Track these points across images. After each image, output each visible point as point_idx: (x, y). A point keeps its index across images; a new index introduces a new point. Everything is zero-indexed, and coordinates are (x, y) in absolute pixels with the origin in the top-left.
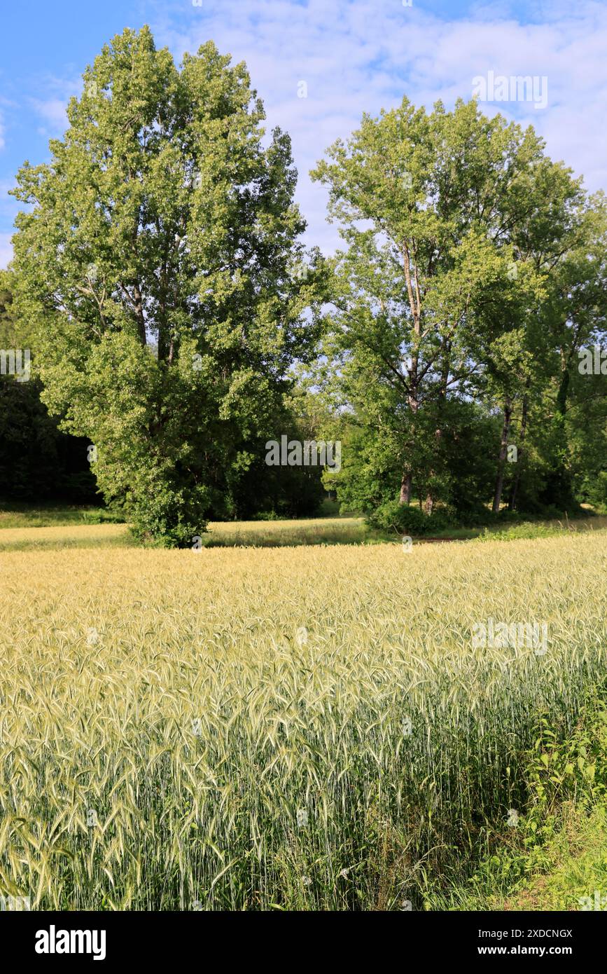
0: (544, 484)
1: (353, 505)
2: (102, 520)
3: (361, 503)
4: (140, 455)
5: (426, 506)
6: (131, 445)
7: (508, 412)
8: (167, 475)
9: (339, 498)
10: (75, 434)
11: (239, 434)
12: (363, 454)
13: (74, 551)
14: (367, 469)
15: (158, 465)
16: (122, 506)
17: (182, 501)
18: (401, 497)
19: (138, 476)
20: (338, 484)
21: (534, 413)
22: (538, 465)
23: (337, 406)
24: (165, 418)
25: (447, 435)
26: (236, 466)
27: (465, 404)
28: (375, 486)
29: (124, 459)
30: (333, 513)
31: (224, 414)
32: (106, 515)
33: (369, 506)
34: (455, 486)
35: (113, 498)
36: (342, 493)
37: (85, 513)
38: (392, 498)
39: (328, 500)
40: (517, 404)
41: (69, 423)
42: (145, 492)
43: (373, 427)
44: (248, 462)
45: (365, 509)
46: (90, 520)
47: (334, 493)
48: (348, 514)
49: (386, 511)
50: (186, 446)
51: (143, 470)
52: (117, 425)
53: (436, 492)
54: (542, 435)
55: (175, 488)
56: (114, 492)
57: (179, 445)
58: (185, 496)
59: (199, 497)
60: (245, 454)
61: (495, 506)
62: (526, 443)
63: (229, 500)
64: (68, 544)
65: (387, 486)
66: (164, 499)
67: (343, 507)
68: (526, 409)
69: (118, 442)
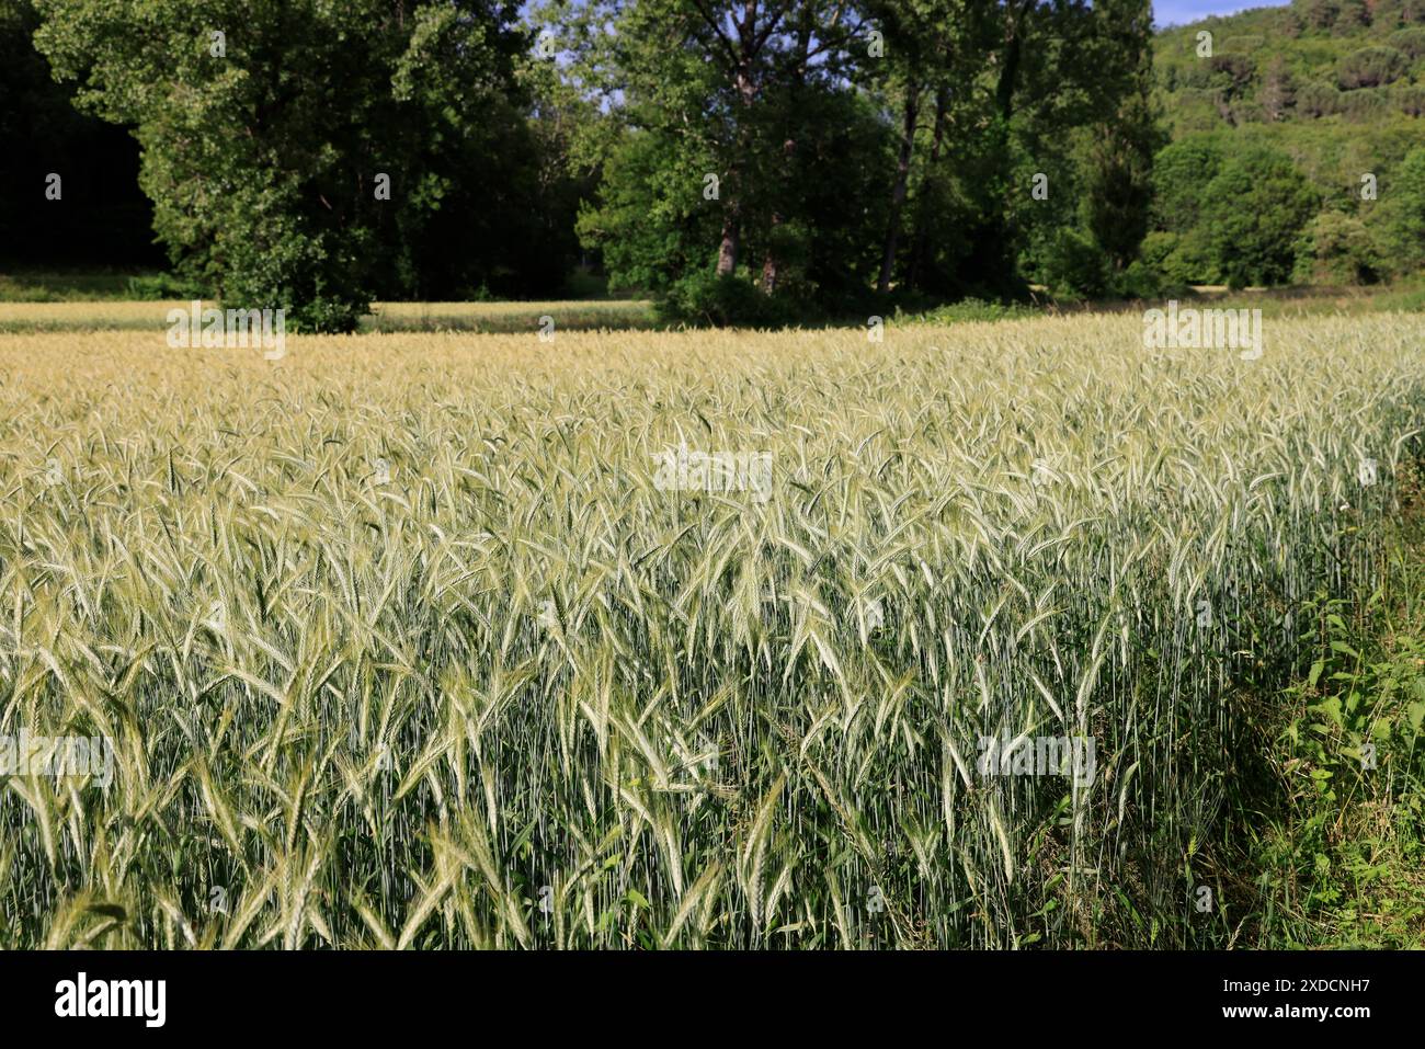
0: (970, 244)
1: (634, 275)
2: (166, 294)
3: (647, 272)
4: (239, 163)
5: (765, 281)
6: (221, 142)
7: (911, 111)
8: (288, 207)
9: (608, 263)
10: (109, 117)
11: (427, 135)
12: (654, 181)
14: (659, 209)
15: (275, 184)
16: (202, 267)
17: (322, 255)
18: (723, 261)
19: (236, 206)
20: (605, 237)
21: (958, 117)
22: (961, 209)
23: (607, 90)
24: (288, 93)
25: (805, 153)
26: (417, 200)
27: (839, 93)
28: (672, 242)
29: (210, 171)
30: (598, 293)
31: (401, 89)
32: (174, 285)
33: (662, 277)
34: (815, 242)
35: (187, 251)
36: (611, 258)
37: (132, 280)
38: (704, 264)
39: (583, 271)
40: (930, 99)
41: (95, 95)
42: (250, 237)
43: (672, 133)
44: (438, 194)
45: (654, 284)
46: (142, 294)
47: (596, 256)
48: (621, 293)
49: (690, 287)
50: (329, 149)
51: (246, 194)
52: (193, 103)
53: (783, 253)
54: (969, 156)
55: (309, 229)
56: (188, 236)
57: (316, 148)
58: (329, 245)
59: (355, 247)
60: (433, 178)
61: (882, 281)
62: (940, 169)
63: (403, 264)
65: (696, 241)
66: (287, 251)
67: (614, 280)
68: (941, 110)
69: (195, 136)
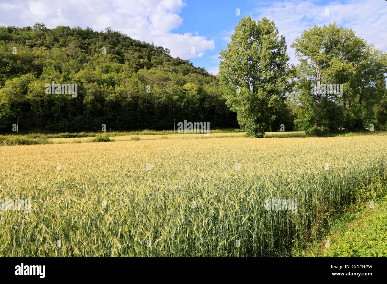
0: (355, 123)
1: (302, 128)
2: (240, 132)
3: (304, 128)
4: (248, 116)
5: (322, 128)
6: (247, 113)
7: (345, 104)
8: (255, 121)
9: (299, 127)
10: (233, 111)
11: (273, 111)
12: (305, 115)
13: (234, 138)
14: (306, 119)
15: (253, 118)
16: (244, 128)
17: (259, 127)
18: (315, 126)
19: (248, 121)
20: (298, 123)
21: (352, 104)
22: (353, 118)
23: (298, 103)
24: (255, 107)
25: (328, 110)
26: (272, 119)
27: (333, 102)
28: (308, 123)
29: (245, 117)
30: (297, 130)
31: (269, 106)
32: (240, 130)
33: (306, 128)
34: (330, 123)
35: (242, 126)
36: (299, 125)
37: (236, 130)
38: (313, 126)
39: (295, 127)
40: (347, 102)
41: (232, 109)
42: (250, 125)
43: (307, 109)
44: (275, 118)
45: (305, 129)
46: (237, 132)
47: (297, 125)
48: (301, 130)
49: (311, 130)
50: (260, 114)
51: (249, 120)
52: (243, 109)
53: (325, 125)
54: (355, 110)
55: (257, 124)
56: (242, 125)
57: (258, 114)
58: (260, 126)
59: (263, 126)
60: (274, 116)
61: (341, 128)
62: (350, 112)
63: (270, 127)
64: (232, 137)
65: (311, 123)
66: (254, 127)
67: (299, 129)
68: (350, 103)
69: (243, 113)
